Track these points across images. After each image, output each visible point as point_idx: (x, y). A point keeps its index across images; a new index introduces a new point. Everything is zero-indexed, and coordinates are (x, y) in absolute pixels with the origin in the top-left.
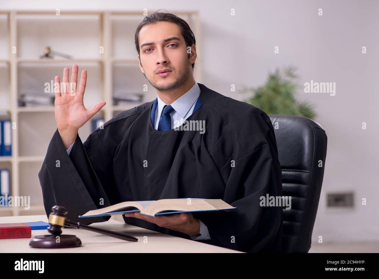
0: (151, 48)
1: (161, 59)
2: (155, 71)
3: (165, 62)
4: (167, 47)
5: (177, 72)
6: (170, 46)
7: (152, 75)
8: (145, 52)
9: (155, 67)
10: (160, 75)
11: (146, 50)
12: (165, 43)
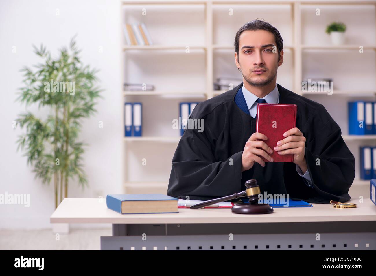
0: (250, 50)
1: (258, 61)
2: (251, 70)
3: (261, 64)
4: (264, 51)
5: (270, 72)
6: (266, 51)
7: (249, 72)
8: (244, 52)
9: (252, 67)
10: (256, 73)
11: (246, 52)
12: (263, 48)
